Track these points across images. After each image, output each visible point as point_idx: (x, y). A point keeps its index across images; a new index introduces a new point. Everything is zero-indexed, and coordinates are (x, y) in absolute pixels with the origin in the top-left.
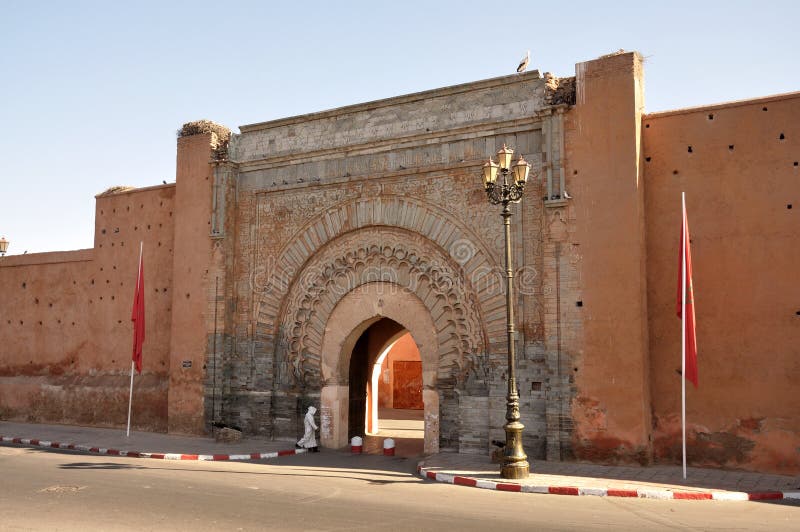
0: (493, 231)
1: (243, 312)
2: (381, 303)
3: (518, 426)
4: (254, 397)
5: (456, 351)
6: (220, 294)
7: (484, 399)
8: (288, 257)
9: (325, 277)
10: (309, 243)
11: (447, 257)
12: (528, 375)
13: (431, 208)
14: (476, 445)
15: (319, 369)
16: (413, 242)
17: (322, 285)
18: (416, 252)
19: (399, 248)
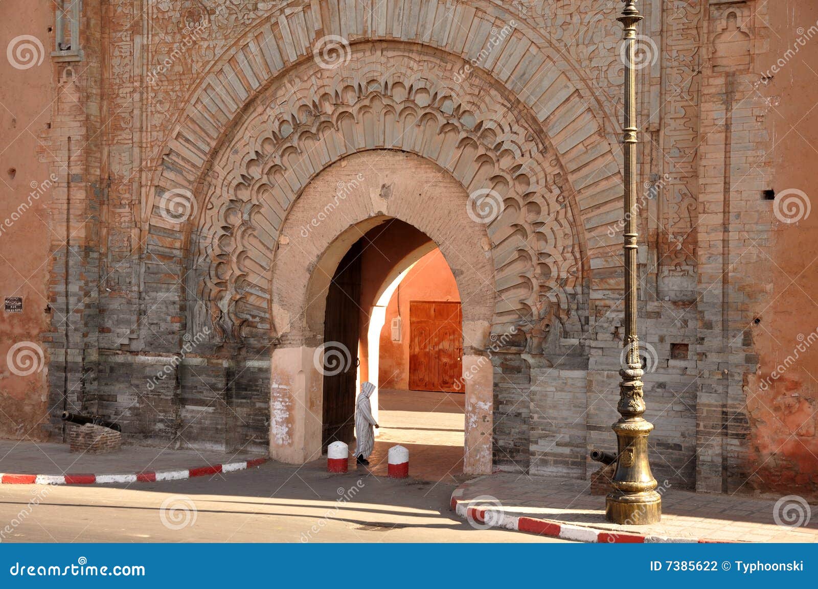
0: (603, 52)
1: (121, 205)
2: (385, 192)
3: (640, 425)
4: (144, 366)
5: (526, 283)
6: (77, 170)
7: (578, 374)
8: (206, 100)
9: (277, 139)
10: (248, 73)
11: (514, 104)
12: (664, 332)
14: (560, 460)
15: (267, 316)
16: (448, 74)
17: (274, 155)
18: (453, 94)
19: (421, 85)
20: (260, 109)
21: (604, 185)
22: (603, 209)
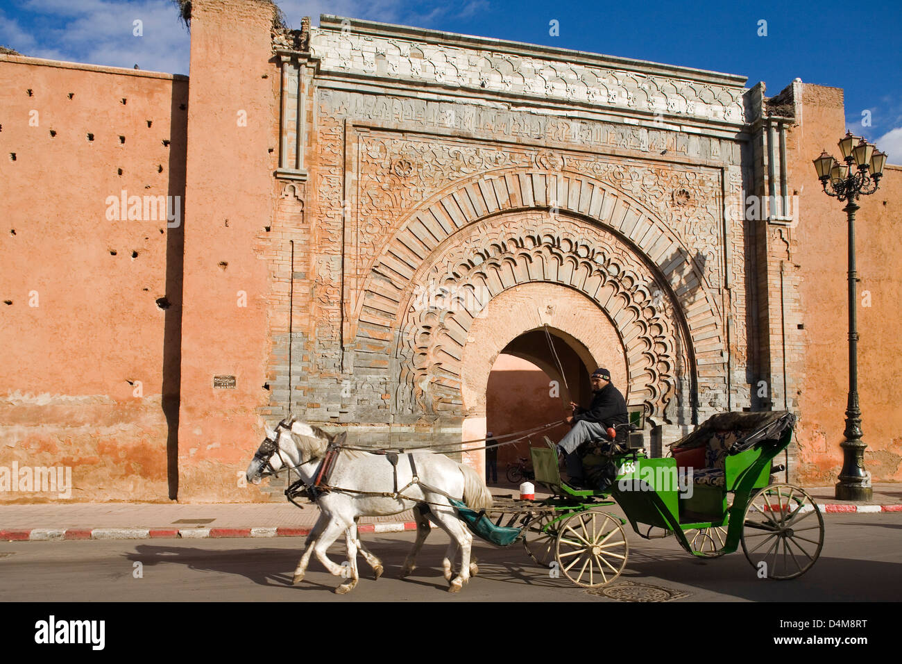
2: (550, 311)
6: (299, 268)
13: (628, 200)
15: (459, 394)
16: (602, 239)
17: (466, 277)
18: (605, 252)
19: (585, 243)
20: (457, 243)
21: (702, 317)
22: (703, 330)
